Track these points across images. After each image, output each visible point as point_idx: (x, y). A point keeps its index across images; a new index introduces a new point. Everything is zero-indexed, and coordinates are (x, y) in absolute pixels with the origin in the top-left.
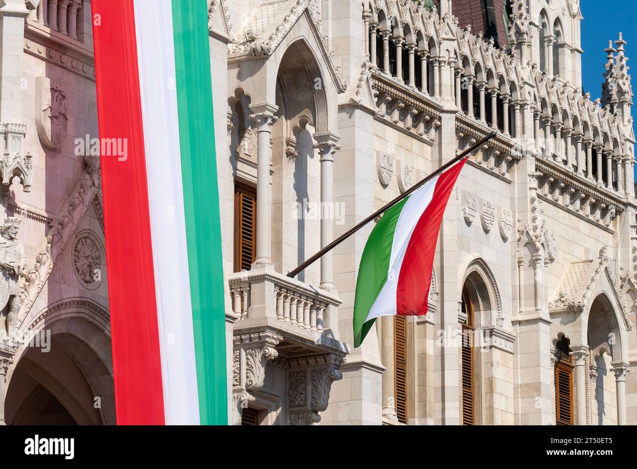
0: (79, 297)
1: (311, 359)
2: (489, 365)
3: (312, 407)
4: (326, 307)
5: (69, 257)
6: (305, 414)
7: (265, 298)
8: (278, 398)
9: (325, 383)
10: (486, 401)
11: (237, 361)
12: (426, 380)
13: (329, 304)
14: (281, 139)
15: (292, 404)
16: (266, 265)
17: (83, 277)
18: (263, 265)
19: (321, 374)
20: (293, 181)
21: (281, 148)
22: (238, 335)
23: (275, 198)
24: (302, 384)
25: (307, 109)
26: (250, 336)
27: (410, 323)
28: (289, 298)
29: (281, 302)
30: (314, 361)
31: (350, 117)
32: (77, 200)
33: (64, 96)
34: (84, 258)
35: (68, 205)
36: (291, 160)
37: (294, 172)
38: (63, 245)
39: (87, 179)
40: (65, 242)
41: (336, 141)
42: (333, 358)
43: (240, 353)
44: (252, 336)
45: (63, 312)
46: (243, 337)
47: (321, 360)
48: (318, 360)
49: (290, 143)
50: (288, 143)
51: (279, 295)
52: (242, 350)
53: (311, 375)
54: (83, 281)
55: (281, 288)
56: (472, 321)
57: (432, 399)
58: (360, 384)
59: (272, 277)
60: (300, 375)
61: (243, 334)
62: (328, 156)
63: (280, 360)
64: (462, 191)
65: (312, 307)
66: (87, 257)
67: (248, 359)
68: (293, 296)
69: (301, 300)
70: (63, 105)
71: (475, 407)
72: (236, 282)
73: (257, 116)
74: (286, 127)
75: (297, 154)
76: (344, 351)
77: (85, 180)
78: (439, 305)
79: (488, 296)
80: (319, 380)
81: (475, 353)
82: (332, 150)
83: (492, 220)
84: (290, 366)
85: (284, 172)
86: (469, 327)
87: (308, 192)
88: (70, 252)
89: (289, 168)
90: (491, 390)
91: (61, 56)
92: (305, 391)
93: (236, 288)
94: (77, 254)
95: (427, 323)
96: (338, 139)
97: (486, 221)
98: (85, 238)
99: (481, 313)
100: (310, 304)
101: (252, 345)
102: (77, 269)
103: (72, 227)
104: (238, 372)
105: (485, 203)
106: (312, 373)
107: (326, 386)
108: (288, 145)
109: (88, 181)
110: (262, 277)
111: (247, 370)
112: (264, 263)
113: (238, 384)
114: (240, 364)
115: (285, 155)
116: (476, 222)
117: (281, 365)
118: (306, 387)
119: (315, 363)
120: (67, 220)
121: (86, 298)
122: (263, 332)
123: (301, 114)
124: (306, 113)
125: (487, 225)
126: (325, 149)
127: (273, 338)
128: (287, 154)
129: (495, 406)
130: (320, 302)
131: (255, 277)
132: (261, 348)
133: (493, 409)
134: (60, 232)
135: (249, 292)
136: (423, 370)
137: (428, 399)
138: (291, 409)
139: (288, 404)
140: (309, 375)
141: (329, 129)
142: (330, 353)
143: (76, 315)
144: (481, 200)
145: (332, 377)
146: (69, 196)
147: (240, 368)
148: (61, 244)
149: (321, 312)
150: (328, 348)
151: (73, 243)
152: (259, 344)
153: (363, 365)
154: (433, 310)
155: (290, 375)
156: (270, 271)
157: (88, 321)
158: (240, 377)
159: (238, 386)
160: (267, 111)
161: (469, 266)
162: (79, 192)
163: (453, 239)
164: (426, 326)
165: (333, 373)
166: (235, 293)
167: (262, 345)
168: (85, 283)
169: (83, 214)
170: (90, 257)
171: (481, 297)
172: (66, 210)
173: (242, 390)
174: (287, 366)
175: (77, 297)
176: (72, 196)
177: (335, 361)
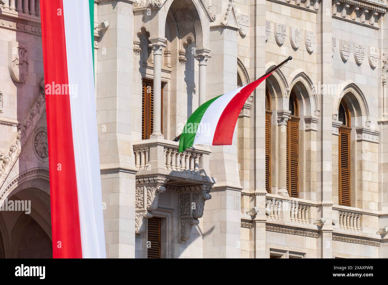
0: (38, 167)
1: (192, 187)
2: (360, 152)
3: (193, 216)
4: (201, 156)
5: (31, 145)
6: (189, 220)
7: (157, 156)
8: (173, 211)
9: (200, 202)
10: (358, 176)
11: (142, 193)
12: (310, 167)
13: (202, 154)
14: (176, 51)
15: (182, 213)
16: (158, 136)
17: (40, 155)
18: (156, 136)
19: (198, 196)
20: (184, 76)
21: (176, 57)
22: (142, 178)
23: (172, 88)
24: (187, 202)
25: (191, 33)
26: (149, 179)
27: (301, 131)
28: (175, 154)
29: (169, 157)
30: (194, 188)
31: (221, 34)
32: (35, 112)
33: (26, 51)
34: (41, 144)
35: (30, 114)
36: (183, 64)
37: (185, 70)
38: (26, 139)
39: (41, 98)
40: (28, 138)
41: (208, 53)
42: (204, 187)
43: (143, 189)
44: (150, 179)
45: (28, 177)
46: (145, 179)
47: (198, 188)
48: (196, 188)
49: (181, 53)
50: (180, 53)
51: (168, 152)
52: (145, 187)
53: (193, 196)
54: (41, 158)
55: (168, 148)
56: (349, 124)
57: (315, 180)
58: (226, 199)
59: (162, 143)
60: (187, 196)
61: (145, 178)
62: (203, 62)
63: (174, 188)
64: (340, 40)
65: (191, 157)
66: (43, 144)
67: (148, 192)
68: (177, 152)
69: (183, 154)
70: (25, 57)
71: (351, 180)
72: (141, 146)
73: (153, 45)
74: (179, 44)
75: (186, 60)
76: (212, 182)
77: (40, 98)
78: (320, 118)
79: (360, 107)
80: (197, 200)
81: (351, 144)
82: (205, 59)
83: (362, 56)
84: (181, 191)
85: (178, 72)
86: (348, 128)
87: (195, 82)
88: (32, 142)
89: (181, 69)
90: (361, 169)
91: (24, 26)
92: (189, 206)
93: (142, 150)
94: (36, 142)
95: (311, 131)
96: (209, 51)
97: (358, 58)
98: (42, 132)
99: (355, 118)
100: (189, 155)
101: (150, 184)
102: (36, 151)
103: (32, 128)
104: (143, 200)
105: (357, 46)
106: (193, 195)
107: (201, 203)
108: (180, 54)
109: (42, 99)
110: (156, 144)
111: (148, 199)
112: (157, 135)
113: (143, 207)
114: (144, 195)
115: (179, 61)
116: (351, 59)
117: (175, 190)
118: (189, 204)
119: (195, 189)
120: (28, 124)
121: (42, 167)
122: (156, 177)
123: (187, 36)
124: (191, 35)
125: (359, 60)
126: (201, 58)
127: (162, 180)
128: (179, 60)
129: (363, 179)
130: (197, 153)
131: (152, 143)
132: (155, 186)
133: (362, 181)
134: (24, 131)
135: (149, 152)
136: (309, 161)
137: (312, 180)
138: (182, 217)
139: (180, 214)
140: (191, 197)
141: (203, 46)
142: (203, 184)
143: (36, 177)
144: (354, 44)
145: (204, 198)
146: (31, 108)
147: (144, 198)
148: (25, 139)
149: (197, 159)
150: (201, 181)
151: (34, 136)
152: (154, 184)
153: (227, 188)
154: (316, 122)
155: (181, 196)
156: (161, 139)
157: (44, 180)
158: (143, 203)
159: (143, 208)
160: (159, 42)
161: (344, 89)
162: (37, 106)
163: (330, 75)
164: (311, 133)
165: (205, 196)
166: (141, 152)
167: (155, 184)
168: (42, 159)
169: (39, 119)
170: (45, 143)
171: (355, 107)
172: (28, 118)
173: (145, 211)
174: (179, 191)
175: (36, 168)
176: (32, 109)
177: (206, 188)
